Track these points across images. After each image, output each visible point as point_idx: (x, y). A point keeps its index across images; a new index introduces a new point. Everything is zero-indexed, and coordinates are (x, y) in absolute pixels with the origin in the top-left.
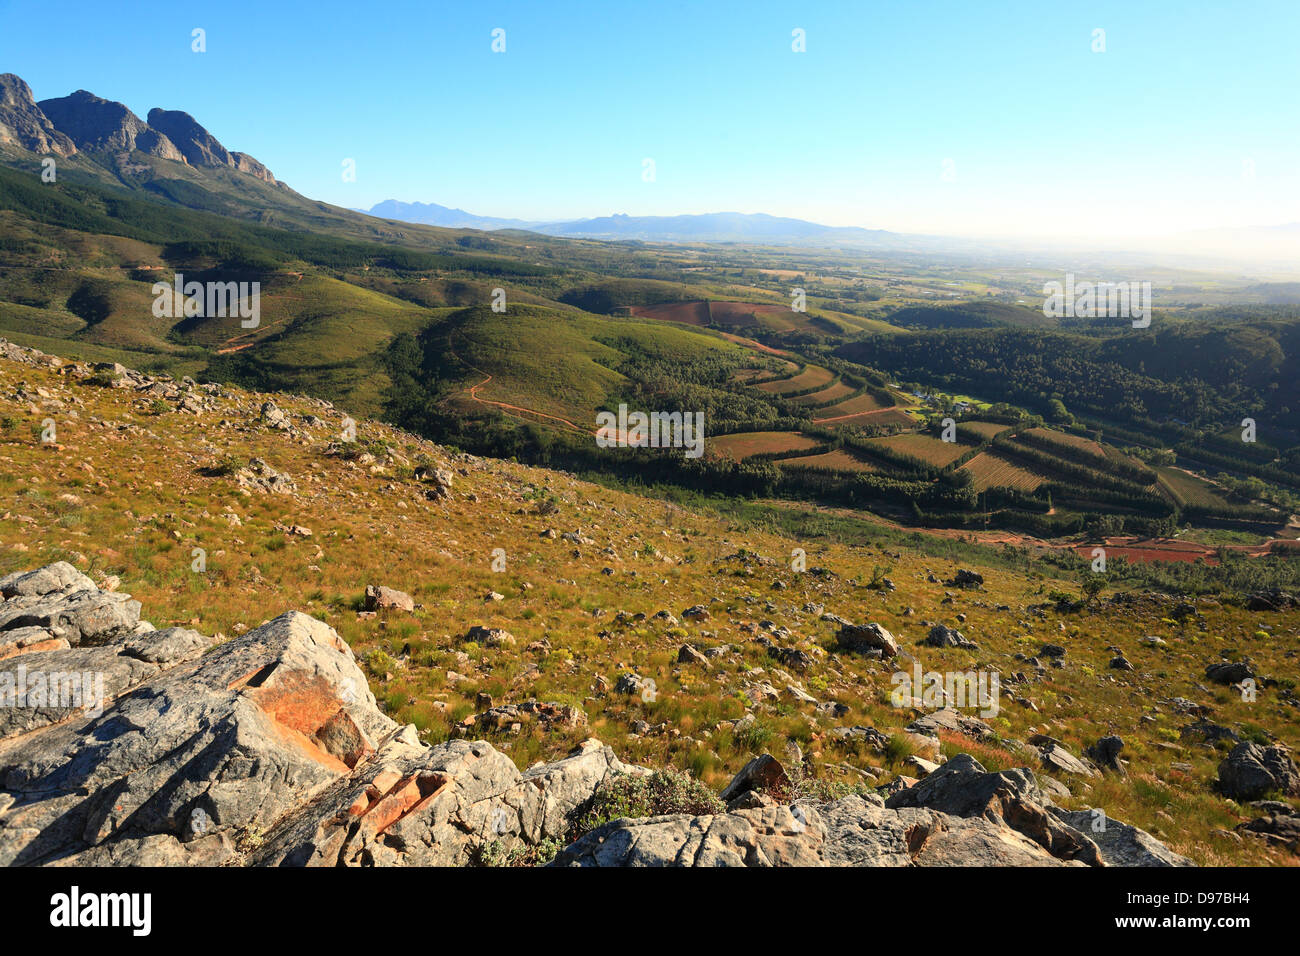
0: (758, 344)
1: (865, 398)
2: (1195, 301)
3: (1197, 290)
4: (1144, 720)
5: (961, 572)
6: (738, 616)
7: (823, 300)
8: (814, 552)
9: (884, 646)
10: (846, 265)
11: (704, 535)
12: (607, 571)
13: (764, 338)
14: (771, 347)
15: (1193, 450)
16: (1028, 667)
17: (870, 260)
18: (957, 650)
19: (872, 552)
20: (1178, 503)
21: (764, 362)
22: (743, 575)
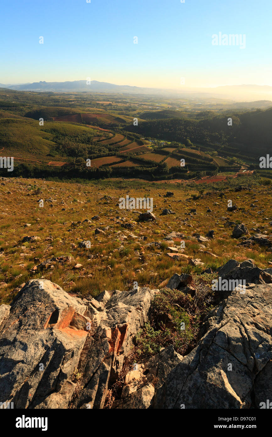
0: (99, 128)
1: (134, 143)
2: (221, 108)
3: (222, 105)
4: (216, 224)
5: (168, 193)
6: (108, 216)
7: (118, 111)
8: (126, 193)
9: (152, 217)
10: (125, 99)
11: (92, 193)
12: (63, 210)
13: (102, 126)
14: (103, 128)
15: (221, 151)
16: (188, 216)
17: (132, 97)
18: (171, 215)
19: (142, 190)
20: (218, 166)
21: (102, 134)
22: (107, 203)
